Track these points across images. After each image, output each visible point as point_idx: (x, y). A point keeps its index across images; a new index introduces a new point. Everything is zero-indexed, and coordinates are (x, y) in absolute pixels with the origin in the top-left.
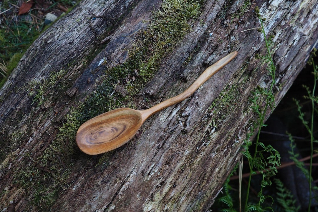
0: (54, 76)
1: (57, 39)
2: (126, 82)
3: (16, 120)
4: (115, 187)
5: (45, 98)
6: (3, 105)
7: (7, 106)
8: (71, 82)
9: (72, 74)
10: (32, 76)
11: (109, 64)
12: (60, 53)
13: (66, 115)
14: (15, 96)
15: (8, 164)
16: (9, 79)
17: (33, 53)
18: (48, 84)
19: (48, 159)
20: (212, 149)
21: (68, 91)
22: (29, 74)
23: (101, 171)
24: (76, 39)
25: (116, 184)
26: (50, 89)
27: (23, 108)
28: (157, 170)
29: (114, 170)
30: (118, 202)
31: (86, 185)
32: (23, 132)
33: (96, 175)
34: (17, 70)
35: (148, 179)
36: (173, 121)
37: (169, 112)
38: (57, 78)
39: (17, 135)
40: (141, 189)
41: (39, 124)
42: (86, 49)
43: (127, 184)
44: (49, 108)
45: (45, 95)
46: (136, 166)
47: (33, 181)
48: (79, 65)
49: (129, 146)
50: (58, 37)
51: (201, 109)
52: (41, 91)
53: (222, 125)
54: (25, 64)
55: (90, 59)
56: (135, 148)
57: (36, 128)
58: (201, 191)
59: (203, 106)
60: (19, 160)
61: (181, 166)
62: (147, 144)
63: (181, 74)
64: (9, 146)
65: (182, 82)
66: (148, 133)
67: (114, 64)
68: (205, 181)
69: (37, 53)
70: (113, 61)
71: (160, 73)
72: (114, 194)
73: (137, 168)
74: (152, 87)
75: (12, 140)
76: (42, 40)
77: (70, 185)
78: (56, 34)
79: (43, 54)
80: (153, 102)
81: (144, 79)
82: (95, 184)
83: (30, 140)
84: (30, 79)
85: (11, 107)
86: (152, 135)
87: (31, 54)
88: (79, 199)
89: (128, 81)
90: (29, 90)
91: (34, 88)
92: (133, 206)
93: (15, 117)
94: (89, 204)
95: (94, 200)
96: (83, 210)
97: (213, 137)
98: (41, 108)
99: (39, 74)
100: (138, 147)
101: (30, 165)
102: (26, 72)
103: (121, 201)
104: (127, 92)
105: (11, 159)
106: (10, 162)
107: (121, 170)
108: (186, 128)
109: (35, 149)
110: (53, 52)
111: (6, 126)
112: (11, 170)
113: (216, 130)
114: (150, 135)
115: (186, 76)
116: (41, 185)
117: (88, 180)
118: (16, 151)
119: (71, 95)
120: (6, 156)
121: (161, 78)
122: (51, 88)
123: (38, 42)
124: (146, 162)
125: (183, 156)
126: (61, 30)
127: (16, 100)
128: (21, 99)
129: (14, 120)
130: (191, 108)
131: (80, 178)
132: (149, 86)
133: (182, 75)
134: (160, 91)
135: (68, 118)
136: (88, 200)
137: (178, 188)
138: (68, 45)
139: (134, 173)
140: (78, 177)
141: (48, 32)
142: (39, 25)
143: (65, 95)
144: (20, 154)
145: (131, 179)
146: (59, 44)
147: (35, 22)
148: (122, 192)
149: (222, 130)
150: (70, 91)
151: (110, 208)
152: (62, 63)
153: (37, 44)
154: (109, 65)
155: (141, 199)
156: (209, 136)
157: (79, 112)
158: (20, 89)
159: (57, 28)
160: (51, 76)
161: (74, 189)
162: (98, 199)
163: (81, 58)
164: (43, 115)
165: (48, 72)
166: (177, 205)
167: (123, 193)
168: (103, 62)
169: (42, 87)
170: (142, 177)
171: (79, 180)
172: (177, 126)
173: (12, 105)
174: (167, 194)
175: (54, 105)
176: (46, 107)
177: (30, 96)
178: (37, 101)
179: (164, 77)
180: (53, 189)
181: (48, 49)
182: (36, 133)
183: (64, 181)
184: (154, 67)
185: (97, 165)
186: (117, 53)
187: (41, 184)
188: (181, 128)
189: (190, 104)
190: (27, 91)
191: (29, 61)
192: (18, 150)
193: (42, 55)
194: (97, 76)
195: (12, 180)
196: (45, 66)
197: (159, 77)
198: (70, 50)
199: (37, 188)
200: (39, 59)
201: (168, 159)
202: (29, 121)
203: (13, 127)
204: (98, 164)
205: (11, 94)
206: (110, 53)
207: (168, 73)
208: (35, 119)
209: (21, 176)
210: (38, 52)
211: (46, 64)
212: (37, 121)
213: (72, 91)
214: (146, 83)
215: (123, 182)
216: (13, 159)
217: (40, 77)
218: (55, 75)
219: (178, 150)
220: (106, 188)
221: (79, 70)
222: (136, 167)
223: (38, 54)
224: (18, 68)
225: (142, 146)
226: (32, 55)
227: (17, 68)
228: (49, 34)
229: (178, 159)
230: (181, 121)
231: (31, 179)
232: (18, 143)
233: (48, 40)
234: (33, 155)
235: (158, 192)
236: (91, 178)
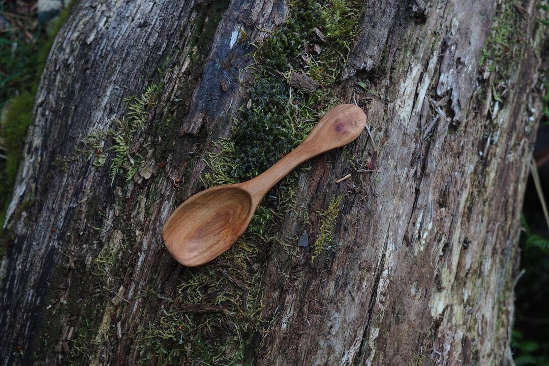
0: (137, 106)
1: (107, 28)
2: (305, 63)
3: (91, 228)
4: (364, 290)
5: (136, 158)
6: (45, 208)
7: (56, 206)
8: (182, 104)
9: (176, 86)
10: (85, 123)
11: (253, 36)
12: (127, 54)
13: (203, 177)
14: (65, 180)
15: (112, 328)
16: (28, 153)
17: (62, 77)
18: (130, 127)
19: (200, 284)
20: (507, 145)
21: (185, 126)
22: (77, 121)
23: (326, 267)
24: (151, 11)
25: (365, 284)
26: (141, 136)
27: (94, 198)
28: (431, 223)
29: (350, 254)
30: (382, 318)
31: (306, 310)
32: (117, 248)
33: (319, 279)
34: (38, 126)
35: (422, 248)
36: (425, 113)
37: (412, 96)
38: (146, 106)
39: (107, 259)
40: (416, 275)
41: (144, 218)
42: (182, 24)
43: (385, 276)
44: (153, 176)
45: (134, 153)
46: (388, 230)
47: (187, 341)
48: (183, 63)
49: (362, 194)
50: (106, 22)
51: (470, 68)
52: (123, 147)
53: (509, 91)
54: (54, 106)
55: (203, 41)
56: (374, 195)
57: (142, 230)
58: (508, 238)
59: (472, 62)
60: (134, 310)
61: (467, 201)
62: (395, 176)
63: (414, 7)
64: (97, 288)
65: (416, 23)
66: (387, 154)
67: (265, 32)
68: (510, 216)
69: (74, 73)
70: (260, 26)
71: (371, 17)
72: (368, 304)
73: (393, 235)
74: (367, 52)
75: (100, 273)
76: (71, 43)
77: (274, 321)
78: (97, 18)
79: (88, 69)
80: (376, 86)
81: (340, 42)
82: (324, 299)
83: (141, 259)
84: (83, 133)
85: (65, 206)
86: (397, 155)
87: (57, 80)
88: (304, 344)
89: (308, 60)
90: (93, 154)
91: (102, 146)
92: (412, 316)
93: (86, 223)
94: (326, 345)
95: (334, 333)
96: (319, 363)
97: (501, 120)
98: (136, 184)
99: (99, 114)
100: (379, 191)
101: (165, 312)
102: (67, 122)
103: (387, 313)
104: (316, 83)
105: (115, 315)
106: (114, 321)
107: (363, 250)
108: (456, 118)
109: (162, 273)
110: (110, 56)
111: (72, 249)
112: (124, 338)
113: (501, 106)
114: (393, 158)
115: (423, 8)
116: (206, 345)
117: (307, 296)
118: (118, 295)
119: (195, 132)
120: (102, 311)
121: (378, 26)
122: (141, 133)
123: (65, 50)
124: (406, 215)
125: (465, 179)
126: (104, 8)
127: (72, 187)
128: (82, 181)
129: (85, 230)
130: (450, 72)
131: (288, 298)
132: (359, 52)
133: (415, 9)
134: (383, 57)
135: (210, 182)
136: (321, 337)
137: (474, 246)
138: (138, 30)
139: (391, 247)
140: (282, 297)
141: (77, 21)
142: (30, 31)
143: (181, 137)
144: (130, 297)
145: (390, 261)
146: (118, 37)
147: (18, 26)
148: (381, 294)
149: (513, 101)
150: (190, 124)
151: (371, 337)
152: (143, 73)
153: (64, 54)
154: (254, 38)
155: (422, 294)
156: (491, 122)
157: (227, 162)
158: (69, 160)
159: (95, 8)
160: (131, 108)
161: (284, 326)
162: (340, 328)
163: (180, 46)
164: (147, 197)
165: (118, 103)
166: (482, 282)
167: (384, 296)
168: (238, 35)
169: (119, 138)
170: (407, 249)
171: (288, 302)
172: (435, 119)
173: (65, 200)
174: (460, 265)
175: (164, 167)
176: (146, 178)
177: (100, 167)
178: (121, 172)
179: (384, 22)
180: (237, 343)
181: (96, 56)
182: (147, 241)
183: (258, 316)
184: (351, 11)
185: (313, 257)
186: (261, 6)
187: (207, 342)
188: (447, 121)
189: (444, 67)
190: (89, 158)
191: (61, 96)
192: (122, 291)
193: (88, 72)
194: (237, 69)
195: (138, 357)
196: (105, 92)
197: (373, 27)
198: (148, 39)
199: (200, 354)
200: (85, 85)
201: (440, 195)
202: (122, 221)
203: (90, 245)
204: (314, 254)
205: (52, 178)
206: (248, 13)
207: (388, 11)
208: (133, 210)
209: (154, 342)
210: (73, 69)
211: (106, 87)
212: (138, 213)
213: (195, 123)
214: (349, 49)
215: (376, 273)
216: (118, 312)
217: (104, 119)
218: (138, 102)
219: (453, 169)
220: (348, 298)
221: (188, 73)
222: (391, 234)
223: (75, 75)
224: (39, 121)
225: (386, 185)
226: (63, 82)
227: (37, 123)
228: (81, 26)
229: (458, 187)
230: (439, 108)
231: (181, 341)
232: (116, 275)
233: (87, 36)
234: (163, 288)
235: (444, 269)
236: (312, 288)
